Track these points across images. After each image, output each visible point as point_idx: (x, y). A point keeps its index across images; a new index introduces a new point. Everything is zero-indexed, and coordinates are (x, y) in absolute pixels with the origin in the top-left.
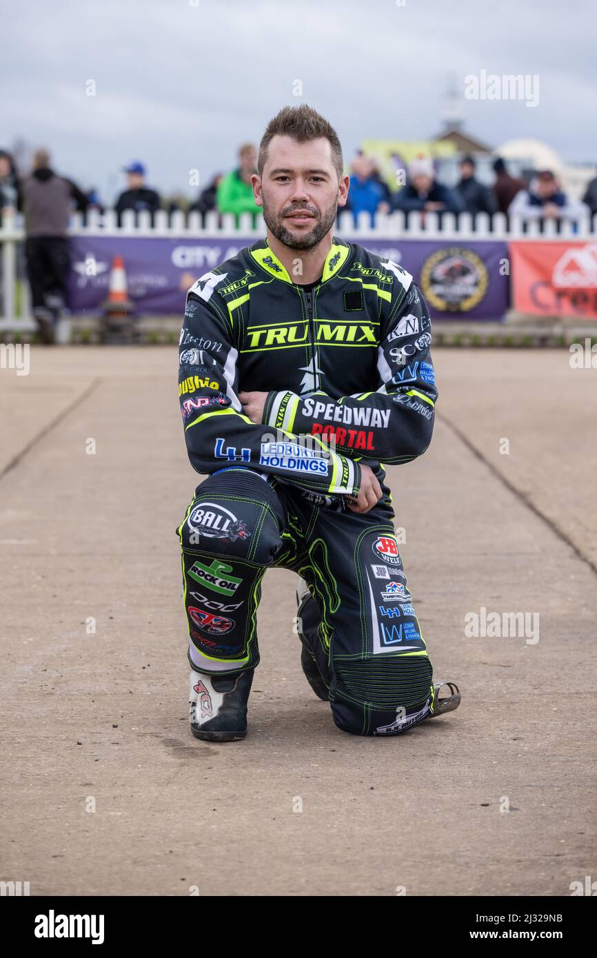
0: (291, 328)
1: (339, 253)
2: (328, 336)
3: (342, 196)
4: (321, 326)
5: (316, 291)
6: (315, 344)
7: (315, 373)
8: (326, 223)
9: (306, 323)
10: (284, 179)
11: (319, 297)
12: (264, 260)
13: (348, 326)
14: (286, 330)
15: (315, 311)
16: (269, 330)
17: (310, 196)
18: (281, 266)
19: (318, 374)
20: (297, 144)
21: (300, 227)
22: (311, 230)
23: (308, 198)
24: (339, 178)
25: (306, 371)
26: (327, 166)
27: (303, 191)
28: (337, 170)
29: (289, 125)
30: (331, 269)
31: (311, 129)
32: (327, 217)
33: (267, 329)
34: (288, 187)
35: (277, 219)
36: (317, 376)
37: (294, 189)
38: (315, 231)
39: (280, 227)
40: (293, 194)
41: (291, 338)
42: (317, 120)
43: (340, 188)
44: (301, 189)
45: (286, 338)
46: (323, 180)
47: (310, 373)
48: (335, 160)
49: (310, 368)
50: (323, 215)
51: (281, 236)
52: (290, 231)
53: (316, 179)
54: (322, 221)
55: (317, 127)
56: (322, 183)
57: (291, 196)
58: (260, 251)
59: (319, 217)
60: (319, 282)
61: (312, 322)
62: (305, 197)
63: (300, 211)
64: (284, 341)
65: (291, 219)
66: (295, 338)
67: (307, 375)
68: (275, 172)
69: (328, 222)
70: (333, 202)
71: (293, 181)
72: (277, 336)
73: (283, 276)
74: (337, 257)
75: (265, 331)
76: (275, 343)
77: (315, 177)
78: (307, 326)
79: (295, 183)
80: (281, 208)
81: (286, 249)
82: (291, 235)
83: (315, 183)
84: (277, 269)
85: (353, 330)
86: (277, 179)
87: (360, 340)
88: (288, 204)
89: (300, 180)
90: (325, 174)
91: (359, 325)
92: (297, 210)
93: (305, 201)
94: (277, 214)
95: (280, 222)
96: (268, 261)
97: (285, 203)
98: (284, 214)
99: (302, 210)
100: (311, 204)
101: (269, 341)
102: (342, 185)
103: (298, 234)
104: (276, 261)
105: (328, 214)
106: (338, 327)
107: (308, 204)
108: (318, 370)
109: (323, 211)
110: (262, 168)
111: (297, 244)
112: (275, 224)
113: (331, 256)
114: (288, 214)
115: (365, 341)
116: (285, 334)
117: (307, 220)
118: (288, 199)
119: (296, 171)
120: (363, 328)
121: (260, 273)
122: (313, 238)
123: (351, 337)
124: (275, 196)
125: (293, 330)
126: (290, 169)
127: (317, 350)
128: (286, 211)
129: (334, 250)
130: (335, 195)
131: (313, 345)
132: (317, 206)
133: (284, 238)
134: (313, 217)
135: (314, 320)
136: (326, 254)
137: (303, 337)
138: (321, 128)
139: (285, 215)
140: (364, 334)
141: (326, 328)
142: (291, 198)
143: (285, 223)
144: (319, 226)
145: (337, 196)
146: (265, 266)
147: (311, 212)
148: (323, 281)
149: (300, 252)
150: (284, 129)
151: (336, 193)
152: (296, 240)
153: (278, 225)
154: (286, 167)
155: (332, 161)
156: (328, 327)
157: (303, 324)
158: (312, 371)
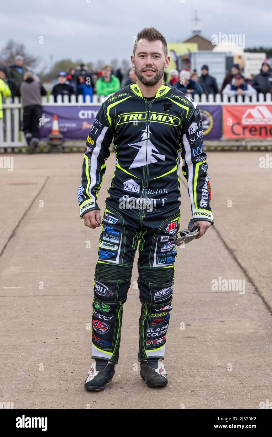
0: (140, 114)
2: (155, 118)
3: (167, 64)
4: (153, 115)
5: (153, 101)
6: (149, 121)
8: (159, 74)
10: (143, 56)
11: (153, 103)
13: (163, 115)
14: (138, 115)
15: (150, 108)
16: (131, 115)
17: (153, 63)
18: (140, 91)
19: (149, 133)
20: (148, 42)
21: (149, 76)
22: (153, 77)
23: (152, 64)
24: (165, 57)
25: (144, 132)
26: (161, 51)
28: (165, 53)
29: (146, 34)
30: (160, 94)
31: (154, 36)
32: (160, 72)
34: (145, 59)
35: (140, 72)
36: (148, 134)
37: (147, 61)
38: (155, 78)
39: (141, 76)
40: (147, 62)
41: (140, 118)
43: (166, 61)
44: (150, 60)
45: (137, 118)
46: (159, 57)
48: (164, 49)
49: (146, 130)
50: (159, 71)
52: (145, 77)
53: (156, 57)
54: (158, 74)
55: (157, 36)
56: (158, 58)
58: (133, 85)
59: (157, 72)
60: (154, 98)
63: (149, 69)
65: (145, 72)
66: (141, 118)
68: (140, 53)
69: (161, 74)
70: (163, 66)
72: (134, 117)
73: (140, 95)
74: (164, 90)
75: (129, 115)
76: (133, 119)
77: (156, 55)
79: (147, 58)
81: (143, 85)
82: (145, 79)
83: (156, 58)
84: (138, 91)
85: (165, 117)
86: (140, 56)
87: (168, 121)
88: (144, 66)
89: (149, 57)
90: (160, 54)
91: (168, 116)
92: (148, 69)
94: (140, 70)
95: (141, 74)
96: (135, 88)
97: (143, 66)
99: (150, 69)
100: (154, 66)
101: (131, 119)
103: (148, 79)
104: (138, 88)
106: (159, 115)
107: (153, 66)
108: (149, 131)
109: (159, 69)
110: (135, 52)
111: (147, 83)
112: (139, 74)
113: (161, 89)
114: (144, 70)
115: (170, 122)
116: (137, 116)
117: (152, 73)
118: (145, 64)
119: (148, 53)
120: (169, 117)
121: (132, 93)
122: (154, 81)
123: (164, 120)
124: (139, 63)
125: (141, 115)
126: (146, 52)
127: (150, 123)
128: (143, 69)
129: (163, 87)
130: (163, 64)
131: (148, 121)
132: (156, 67)
133: (143, 80)
134: (154, 72)
135: (150, 112)
136: (159, 88)
137: (144, 118)
138: (158, 36)
139: (143, 71)
142: (146, 64)
143: (143, 74)
144: (157, 75)
145: (165, 64)
146: (134, 91)
147: (154, 70)
148: (156, 98)
150: (144, 36)
151: (164, 63)
152: (147, 81)
153: (140, 75)
154: (144, 51)
155: (163, 50)
156: (155, 115)
157: (145, 113)
158: (146, 131)
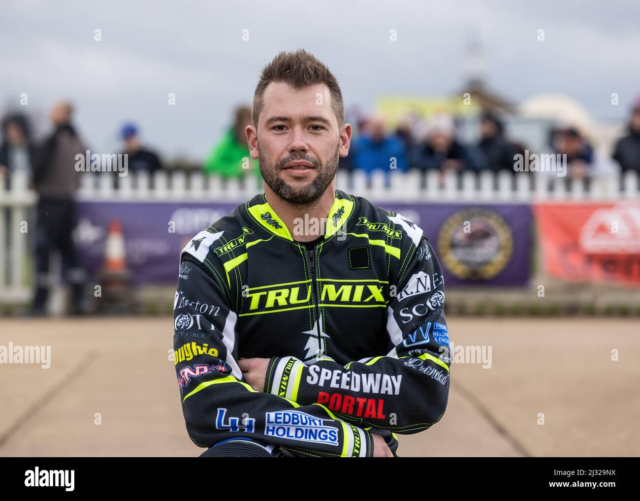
0: (293, 289)
1: (343, 207)
2: (333, 296)
3: (343, 147)
4: (326, 286)
5: (319, 248)
6: (319, 305)
7: (319, 337)
8: (327, 174)
9: (309, 284)
10: (280, 128)
11: (322, 255)
12: (262, 216)
14: (287, 291)
15: (318, 269)
16: (270, 292)
17: (309, 145)
18: (281, 223)
19: (323, 337)
20: (294, 90)
21: (298, 179)
22: (310, 182)
23: (307, 148)
24: (340, 127)
25: (310, 335)
26: (327, 113)
27: (301, 140)
28: (337, 117)
29: (285, 70)
31: (309, 74)
32: (328, 168)
33: (268, 290)
34: (286, 136)
35: (274, 171)
36: (322, 340)
37: (292, 138)
38: (315, 183)
39: (278, 179)
40: (291, 143)
41: (293, 300)
42: (315, 65)
43: (342, 137)
44: (300, 138)
45: (288, 299)
46: (323, 128)
47: (314, 336)
48: (336, 107)
49: (314, 332)
50: (324, 165)
51: (279, 189)
52: (288, 183)
53: (316, 128)
54: (322, 172)
55: (316, 72)
56: (322, 131)
57: (289, 145)
58: (258, 206)
59: (319, 167)
60: (321, 238)
61: (316, 281)
62: (304, 147)
63: (299, 161)
64: (285, 303)
65: (289, 171)
66: (298, 299)
67: (311, 339)
68: (271, 120)
69: (329, 174)
70: (334, 152)
71: (290, 130)
72: (278, 298)
73: (283, 233)
74: (341, 211)
75: (264, 293)
76: (276, 305)
77: (314, 125)
78: (310, 287)
79: (293, 133)
80: (279, 159)
81: (285, 203)
82: (290, 187)
83: (315, 132)
84: (277, 225)
85: (359, 290)
86: (274, 128)
87: (367, 300)
88: (286, 155)
89: (298, 128)
90: (325, 121)
91: (365, 284)
92: (295, 161)
93: (304, 150)
94: (274, 165)
95: (277, 174)
96: (267, 217)
97: (282, 153)
98: (282, 165)
99: (301, 160)
100: (310, 154)
101: (270, 303)
102: (343, 135)
103: (297, 187)
104: (275, 217)
105: (329, 165)
106: (343, 287)
107: (307, 154)
108: (323, 334)
109: (324, 160)
110: (258, 118)
111: (296, 197)
112: (272, 177)
113: (334, 210)
114: (287, 165)
115: (373, 301)
116: (287, 296)
117: (307, 171)
118: (286, 149)
119: (293, 118)
120: (371, 287)
121: (258, 231)
122: (313, 191)
123: (357, 297)
124: (271, 146)
125: (295, 291)
126: (288, 117)
127: (322, 311)
128: (284, 161)
129: (338, 204)
130: (336, 146)
131: (317, 307)
132: (317, 156)
133: (283, 191)
134: (312, 168)
135: (317, 280)
136: (329, 208)
137: (306, 299)
138: (320, 73)
139: (284, 167)
140: (371, 294)
141: (331, 288)
142: (289, 147)
143: (283, 175)
144: (319, 177)
145: (338, 145)
146: (264, 223)
147: (310, 163)
148: (326, 237)
149: (299, 207)
150: (281, 74)
151: (338, 143)
152: (295, 193)
153: (275, 177)
154: (283, 115)
155: (333, 108)
156: (333, 286)
157: (305, 284)
158: (317, 334)
